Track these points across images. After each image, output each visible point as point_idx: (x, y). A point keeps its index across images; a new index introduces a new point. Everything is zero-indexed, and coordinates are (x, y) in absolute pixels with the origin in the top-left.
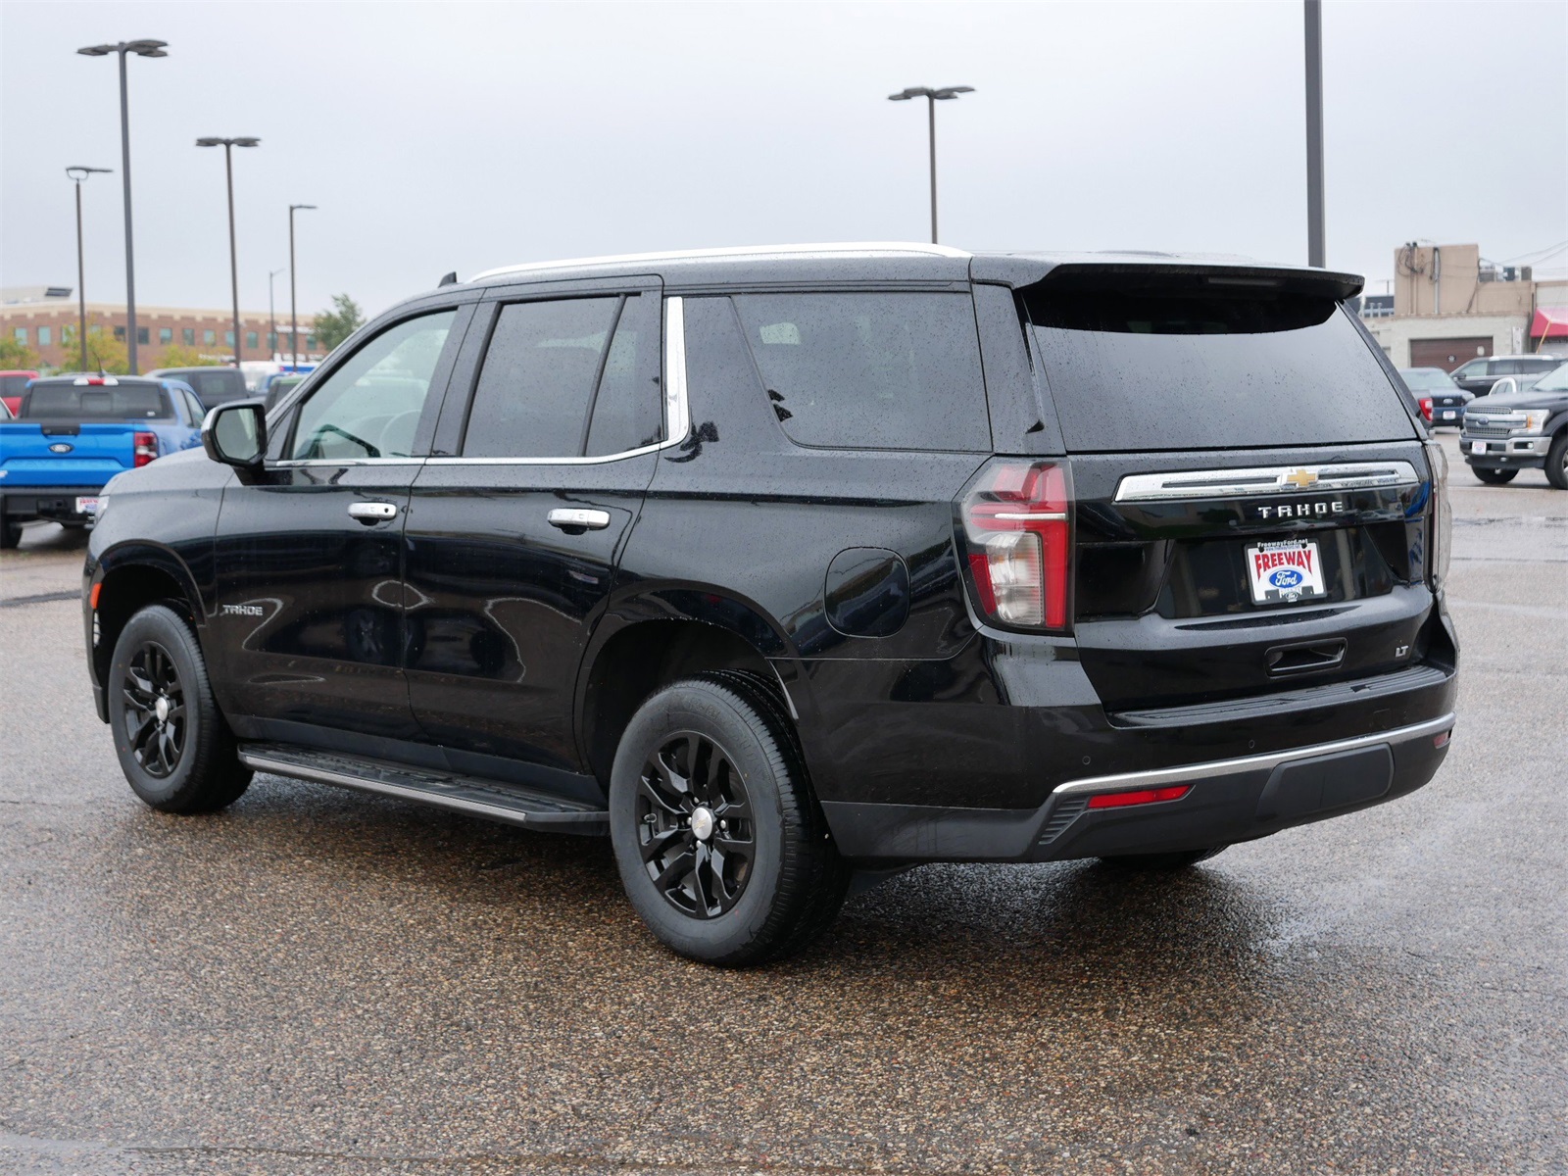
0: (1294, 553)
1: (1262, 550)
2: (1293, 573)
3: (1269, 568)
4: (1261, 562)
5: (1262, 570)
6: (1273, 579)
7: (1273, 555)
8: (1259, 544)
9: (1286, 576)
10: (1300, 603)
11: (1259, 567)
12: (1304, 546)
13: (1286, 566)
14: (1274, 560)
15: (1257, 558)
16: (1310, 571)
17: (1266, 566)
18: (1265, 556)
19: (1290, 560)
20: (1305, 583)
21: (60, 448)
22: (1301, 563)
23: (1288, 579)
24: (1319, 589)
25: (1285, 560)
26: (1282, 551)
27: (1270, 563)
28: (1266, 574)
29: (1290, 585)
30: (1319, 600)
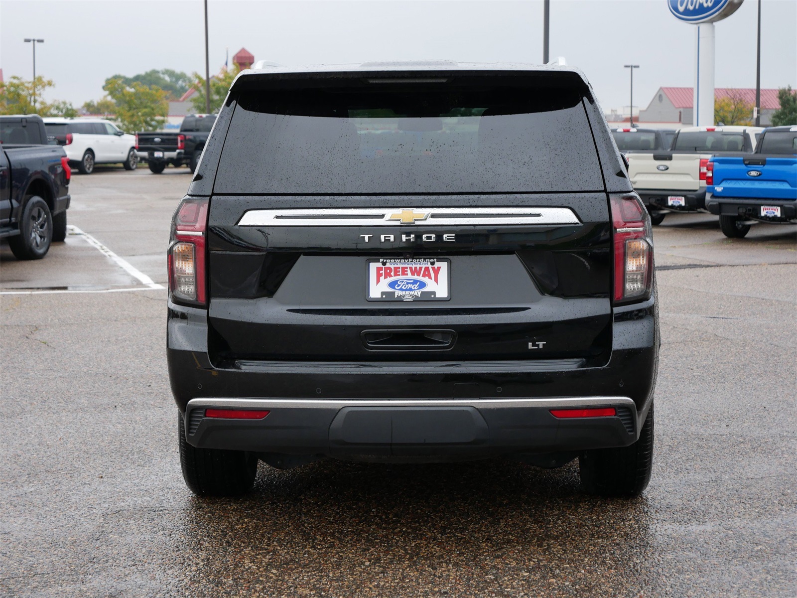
0: (421, 268)
1: (384, 264)
2: (416, 281)
3: (391, 276)
4: (383, 272)
5: (382, 278)
6: (392, 285)
7: (396, 268)
8: (381, 260)
9: (408, 283)
11: (379, 275)
12: (433, 264)
13: (410, 276)
14: (397, 272)
15: (379, 269)
16: (436, 280)
17: (388, 275)
18: (388, 268)
19: (416, 272)
20: (427, 289)
21: (753, 173)
22: (426, 275)
23: (410, 285)
24: (442, 295)
25: (409, 272)
26: (408, 266)
27: (392, 274)
28: (386, 281)
29: (411, 290)
30: (442, 301)
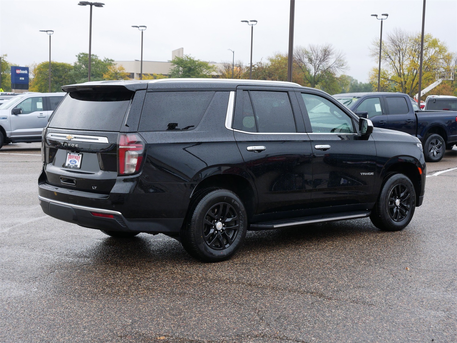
0: (76, 156)
1: (70, 154)
2: (75, 161)
7: (72, 156)
8: (70, 152)
9: (73, 161)
10: (73, 168)
12: (79, 155)
13: (74, 159)
14: (72, 157)
16: (78, 161)
17: (70, 158)
18: (71, 156)
19: (75, 158)
20: (76, 164)
22: (77, 159)
24: (79, 166)
26: (74, 155)
28: (70, 160)
29: (73, 164)
30: (77, 168)
